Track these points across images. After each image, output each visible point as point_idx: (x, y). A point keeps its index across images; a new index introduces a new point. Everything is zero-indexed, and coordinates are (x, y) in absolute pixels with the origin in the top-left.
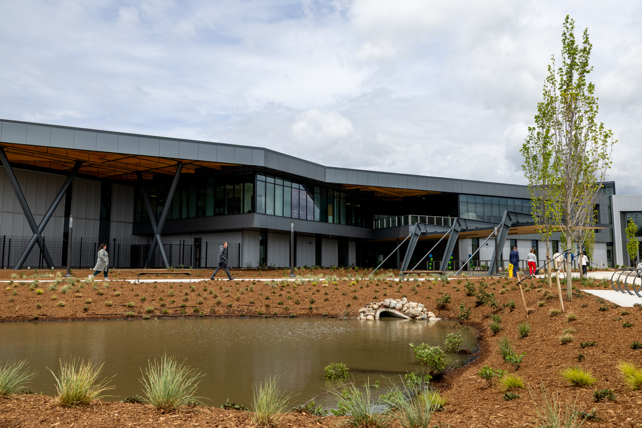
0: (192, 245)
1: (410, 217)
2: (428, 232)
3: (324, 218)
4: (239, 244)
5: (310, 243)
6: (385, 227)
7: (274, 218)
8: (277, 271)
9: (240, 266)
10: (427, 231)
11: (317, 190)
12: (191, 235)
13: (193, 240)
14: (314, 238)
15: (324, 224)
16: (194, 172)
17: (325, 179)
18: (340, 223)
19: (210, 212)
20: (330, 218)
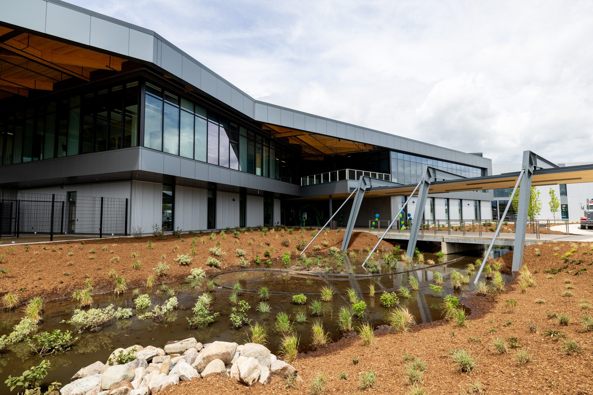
0: (63, 202)
1: (347, 171)
2: (373, 187)
3: (251, 169)
4: (127, 199)
5: (234, 200)
6: (315, 183)
7: (178, 159)
8: (183, 241)
9: (128, 232)
10: (371, 186)
11: (243, 131)
12: (62, 187)
13: (66, 194)
14: (238, 195)
15: (251, 176)
16: (52, 89)
17: (254, 114)
18: (269, 177)
19: (74, 148)
20: (258, 171)
